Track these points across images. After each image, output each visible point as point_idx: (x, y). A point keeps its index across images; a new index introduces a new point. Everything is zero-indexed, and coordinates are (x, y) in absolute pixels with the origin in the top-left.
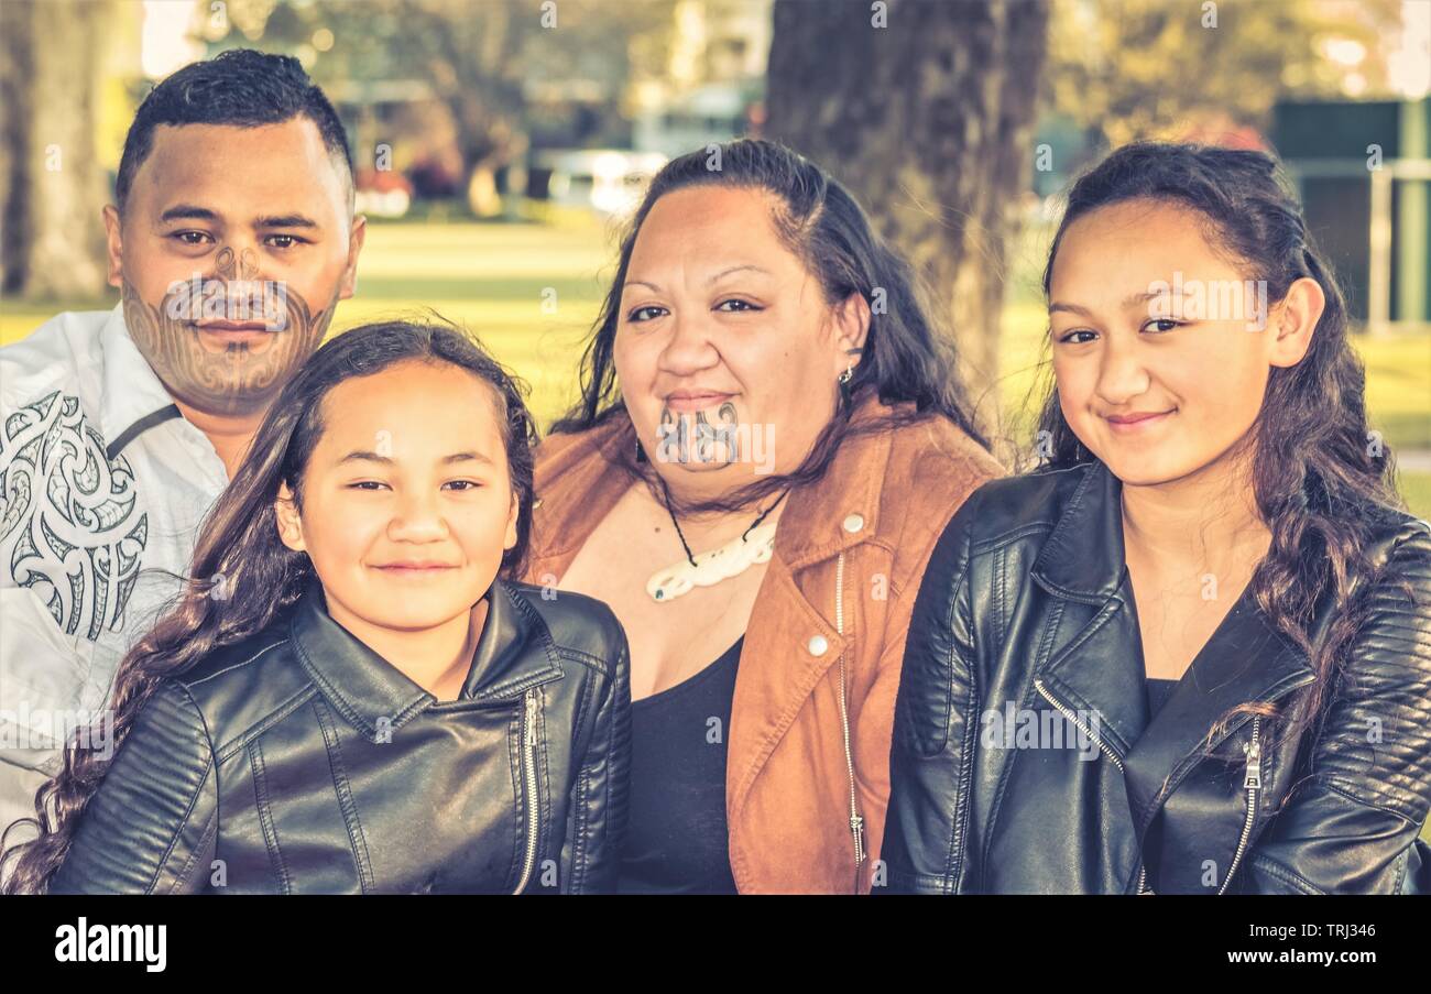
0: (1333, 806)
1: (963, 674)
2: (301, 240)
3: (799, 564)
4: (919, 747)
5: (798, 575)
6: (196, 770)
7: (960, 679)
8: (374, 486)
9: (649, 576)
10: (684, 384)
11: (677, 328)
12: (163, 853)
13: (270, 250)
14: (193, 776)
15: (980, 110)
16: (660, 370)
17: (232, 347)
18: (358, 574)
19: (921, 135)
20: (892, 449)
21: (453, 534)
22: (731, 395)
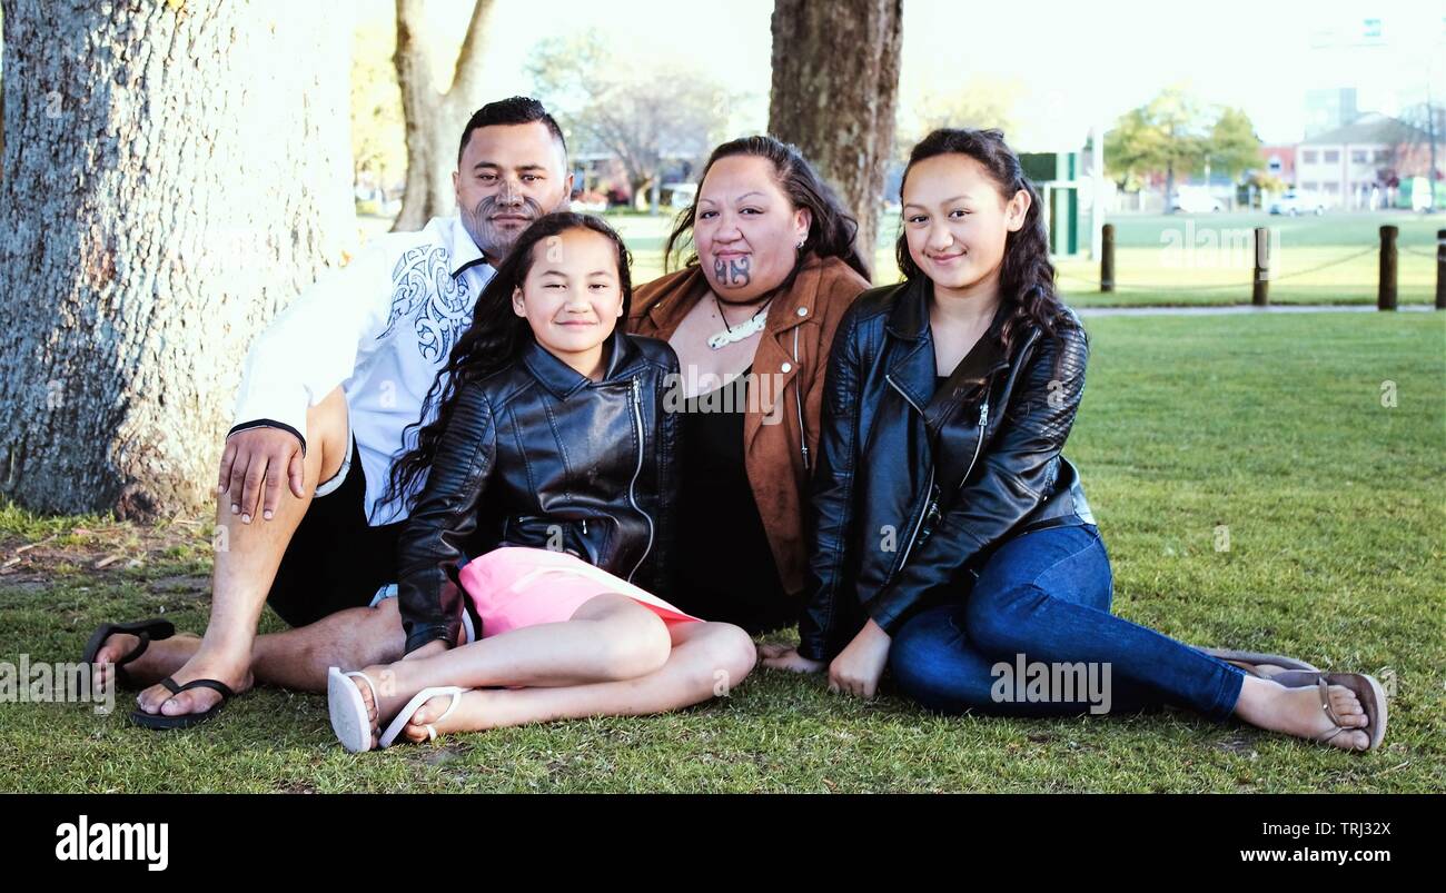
0: (1020, 436)
1: (854, 377)
2: (538, 178)
3: (777, 331)
4: (833, 412)
5: (777, 336)
6: (485, 418)
7: (851, 379)
8: (558, 286)
9: (710, 336)
10: (726, 248)
11: (722, 222)
12: (473, 458)
13: (525, 183)
14: (484, 421)
15: (865, 151)
16: (714, 241)
17: (507, 227)
18: (551, 326)
19: (838, 163)
20: (821, 278)
21: (595, 309)
22: (747, 253)
